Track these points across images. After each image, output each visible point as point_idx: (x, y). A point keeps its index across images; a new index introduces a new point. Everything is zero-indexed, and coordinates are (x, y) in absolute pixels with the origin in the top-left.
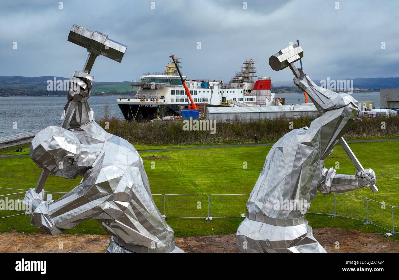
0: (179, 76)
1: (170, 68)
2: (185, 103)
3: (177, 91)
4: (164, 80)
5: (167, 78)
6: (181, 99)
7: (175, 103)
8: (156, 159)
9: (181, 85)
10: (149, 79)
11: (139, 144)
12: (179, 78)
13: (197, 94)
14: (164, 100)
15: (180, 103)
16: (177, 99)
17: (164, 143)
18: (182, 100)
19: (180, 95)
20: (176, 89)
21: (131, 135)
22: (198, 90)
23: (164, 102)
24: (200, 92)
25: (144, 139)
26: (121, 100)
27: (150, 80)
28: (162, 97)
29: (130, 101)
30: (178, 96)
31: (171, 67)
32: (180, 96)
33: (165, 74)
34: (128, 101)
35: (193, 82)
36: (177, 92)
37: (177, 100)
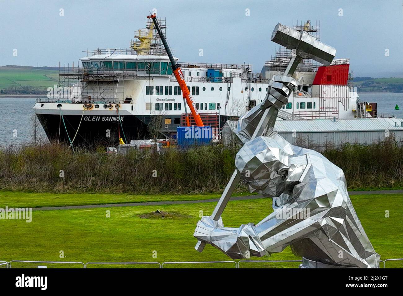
0: (167, 57)
1: (142, 40)
2: (173, 112)
3: (157, 88)
4: (132, 65)
5: (137, 60)
6: (166, 104)
7: (153, 112)
8: (163, 217)
9: (166, 76)
10: (99, 63)
11: (112, 192)
12: (162, 61)
13: (198, 94)
14: (132, 106)
15: (164, 112)
16: (157, 104)
17: (161, 191)
18: (168, 106)
19: (164, 96)
20: (156, 83)
21: (94, 175)
22: (201, 85)
23: (132, 110)
24: (204, 89)
25: (122, 182)
26: (42, 105)
27: (102, 64)
28: (126, 99)
29: (62, 108)
30: (160, 97)
31: (145, 38)
32: (164, 98)
33: (132, 53)
34: (59, 109)
35: (191, 69)
36: (159, 90)
37: (158, 107)
